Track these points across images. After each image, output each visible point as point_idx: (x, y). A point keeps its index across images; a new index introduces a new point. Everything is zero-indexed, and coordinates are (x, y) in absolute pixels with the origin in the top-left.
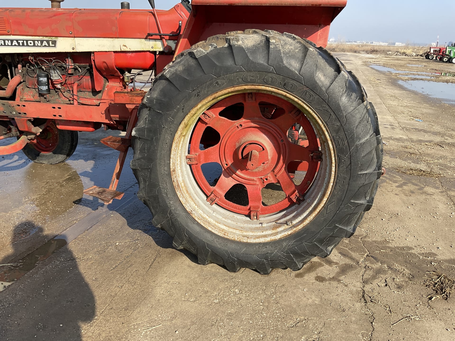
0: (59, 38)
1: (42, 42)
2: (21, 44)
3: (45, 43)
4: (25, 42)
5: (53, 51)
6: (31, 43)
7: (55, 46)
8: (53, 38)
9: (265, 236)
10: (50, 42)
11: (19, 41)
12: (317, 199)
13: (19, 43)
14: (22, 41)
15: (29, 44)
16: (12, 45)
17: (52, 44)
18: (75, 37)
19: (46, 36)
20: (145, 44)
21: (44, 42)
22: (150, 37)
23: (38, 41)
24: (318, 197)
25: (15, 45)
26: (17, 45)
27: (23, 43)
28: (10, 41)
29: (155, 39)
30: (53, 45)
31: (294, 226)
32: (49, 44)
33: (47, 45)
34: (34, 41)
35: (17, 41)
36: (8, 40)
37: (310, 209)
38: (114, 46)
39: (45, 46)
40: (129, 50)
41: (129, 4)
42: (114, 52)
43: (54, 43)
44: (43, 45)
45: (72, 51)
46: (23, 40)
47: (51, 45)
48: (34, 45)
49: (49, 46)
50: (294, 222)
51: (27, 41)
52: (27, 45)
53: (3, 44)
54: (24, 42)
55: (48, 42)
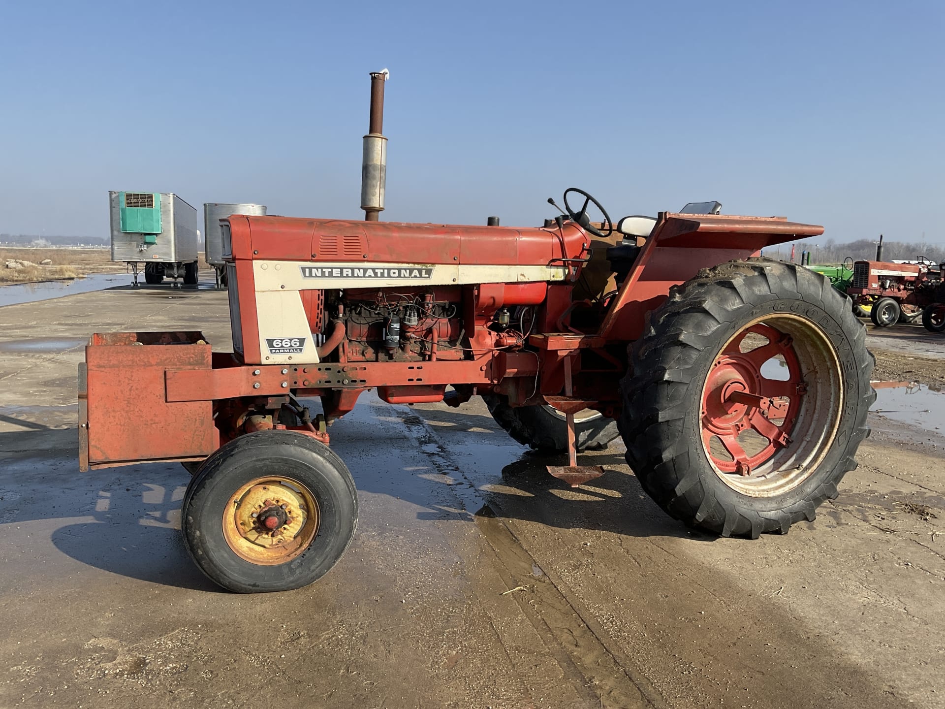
0: (436, 265)
1: (411, 271)
2: (379, 275)
3: (416, 273)
4: (386, 271)
5: (424, 284)
6: (394, 273)
7: (429, 277)
8: (428, 266)
9: (792, 481)
10: (424, 272)
11: (376, 271)
12: (824, 433)
13: (376, 274)
14: (382, 271)
15: (392, 275)
16: (364, 276)
17: (426, 274)
18: (459, 264)
19: (418, 263)
20: (546, 272)
21: (415, 271)
22: (553, 264)
23: (405, 269)
24: (825, 430)
25: (370, 276)
26: (373, 275)
27: (382, 274)
28: (361, 270)
29: (557, 266)
30: (427, 276)
31: (806, 469)
32: (420, 273)
33: (418, 276)
34: (400, 270)
35: (373, 269)
36: (359, 269)
37: (818, 445)
38: (509, 276)
39: (415, 277)
40: (528, 281)
41: (498, 219)
42: (507, 283)
43: (429, 272)
44: (413, 276)
45: (453, 283)
46: (384, 269)
47: (424, 275)
48: (399, 276)
49: (421, 276)
50: (805, 464)
51: (389, 270)
52: (389, 276)
53: (350, 275)
54: (384, 271)
55: (420, 271)
